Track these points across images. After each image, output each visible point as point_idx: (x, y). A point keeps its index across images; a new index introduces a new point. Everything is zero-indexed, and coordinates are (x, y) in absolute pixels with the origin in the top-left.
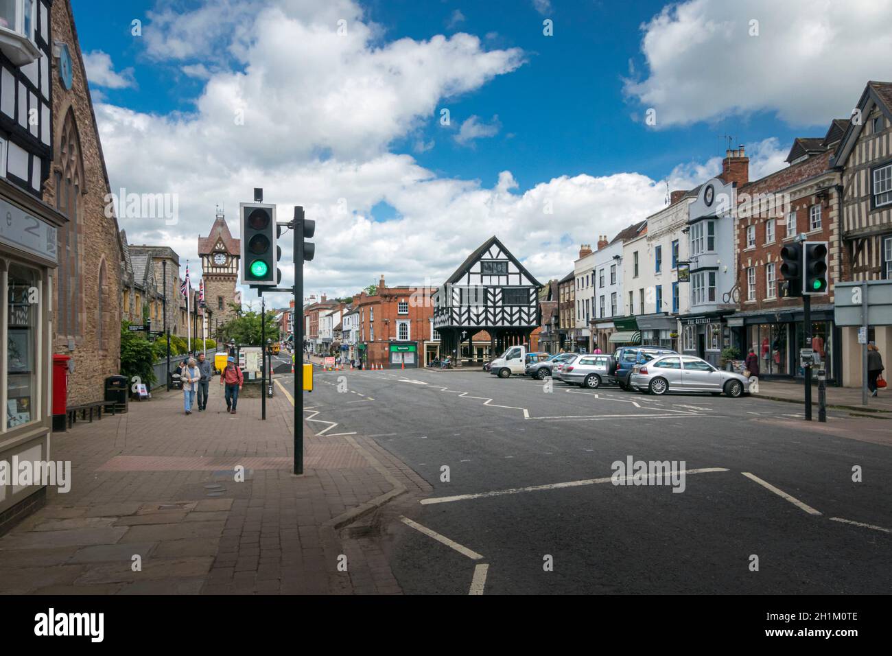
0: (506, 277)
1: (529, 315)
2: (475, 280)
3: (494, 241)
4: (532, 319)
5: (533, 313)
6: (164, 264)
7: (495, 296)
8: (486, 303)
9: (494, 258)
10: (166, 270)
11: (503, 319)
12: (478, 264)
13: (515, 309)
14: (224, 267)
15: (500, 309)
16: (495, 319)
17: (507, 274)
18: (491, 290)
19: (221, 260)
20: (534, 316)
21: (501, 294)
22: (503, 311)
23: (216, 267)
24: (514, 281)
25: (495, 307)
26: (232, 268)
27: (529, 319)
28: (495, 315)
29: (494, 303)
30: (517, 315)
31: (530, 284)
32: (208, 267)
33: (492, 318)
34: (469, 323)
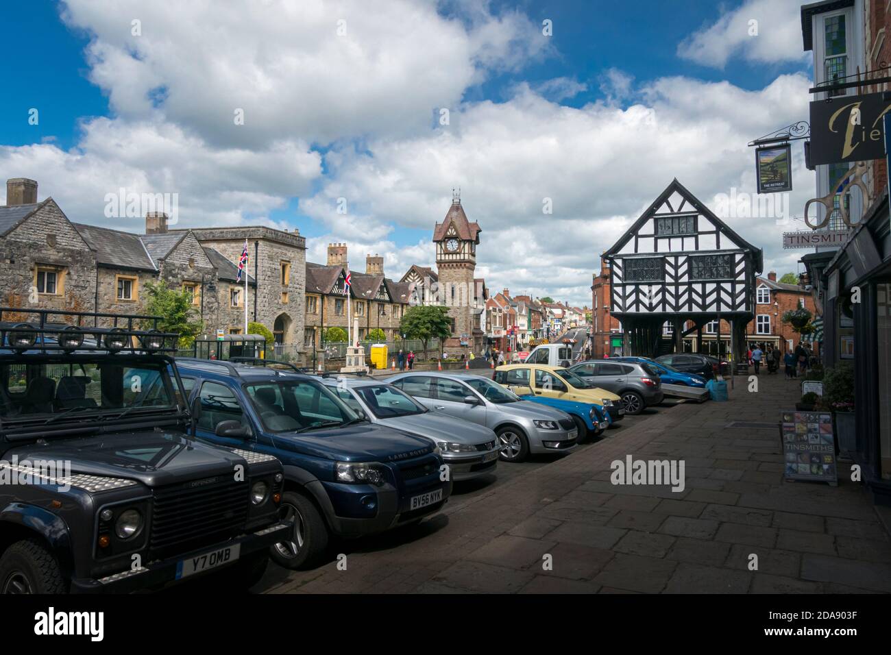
0: (694, 239)
1: (733, 295)
2: (646, 246)
3: (675, 187)
4: (738, 301)
5: (741, 292)
6: (257, 245)
7: (676, 267)
8: (664, 278)
9: (676, 210)
10: (258, 251)
11: (690, 301)
12: (651, 222)
13: (710, 287)
14: (457, 253)
15: (686, 287)
16: (677, 302)
17: (696, 234)
18: (672, 260)
19: (452, 245)
20: (743, 296)
21: (686, 264)
22: (690, 290)
23: (449, 254)
24: (707, 243)
25: (677, 285)
26: (464, 254)
27: (734, 302)
28: (677, 297)
29: (676, 278)
30: (714, 296)
31: (734, 247)
32: (441, 254)
33: (672, 300)
34: (638, 309)
